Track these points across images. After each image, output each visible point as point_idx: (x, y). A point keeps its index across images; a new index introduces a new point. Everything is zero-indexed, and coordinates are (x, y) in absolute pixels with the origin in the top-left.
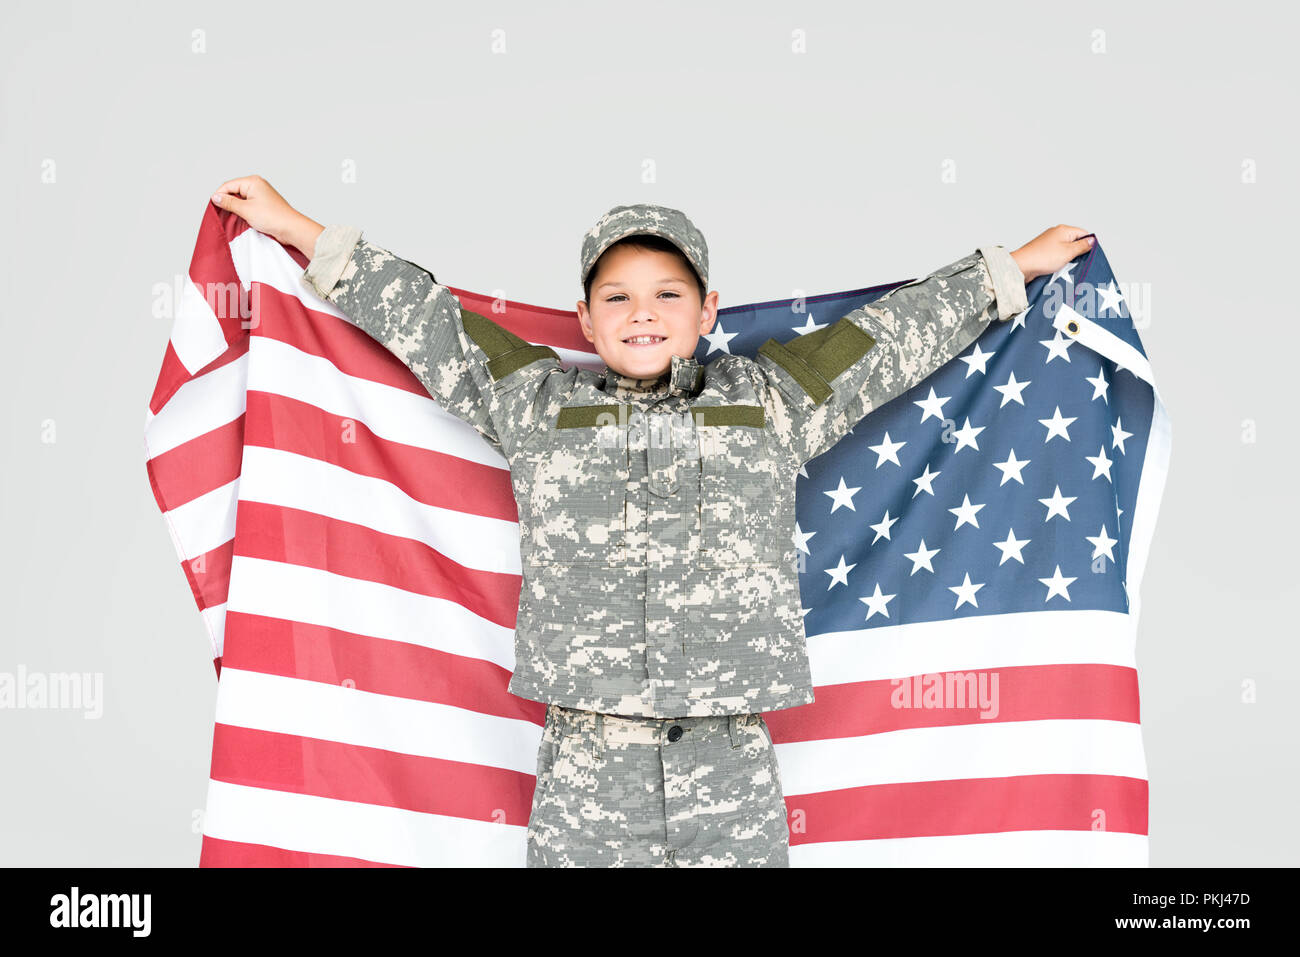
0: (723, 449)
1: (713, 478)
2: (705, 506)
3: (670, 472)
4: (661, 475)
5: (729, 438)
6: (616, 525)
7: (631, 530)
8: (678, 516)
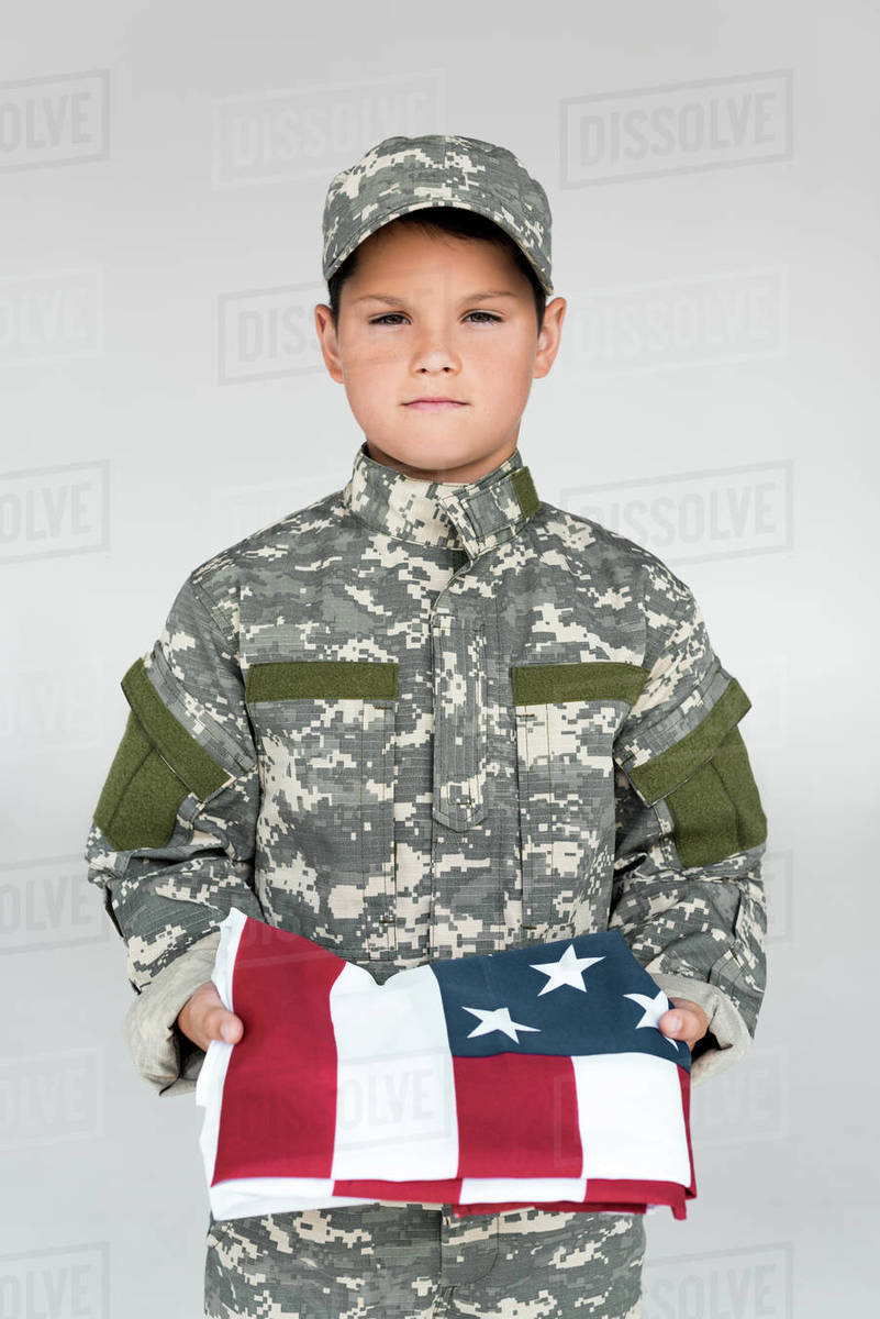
0: (571, 744)
1: (550, 798)
2: (529, 848)
3: (473, 787)
4: (456, 791)
5: (583, 724)
6: (377, 886)
7: (405, 894)
8: (486, 863)
